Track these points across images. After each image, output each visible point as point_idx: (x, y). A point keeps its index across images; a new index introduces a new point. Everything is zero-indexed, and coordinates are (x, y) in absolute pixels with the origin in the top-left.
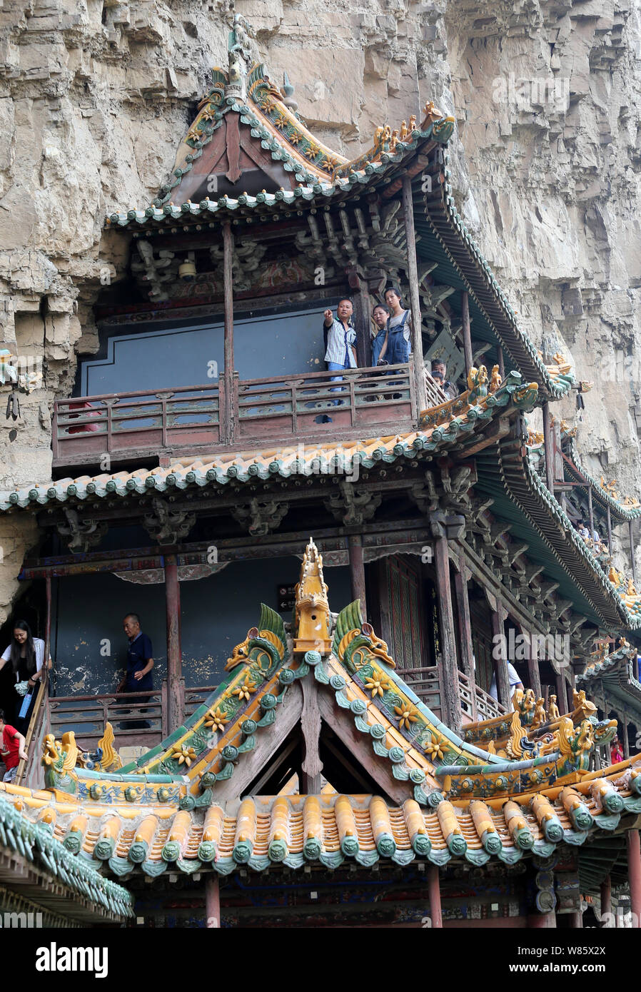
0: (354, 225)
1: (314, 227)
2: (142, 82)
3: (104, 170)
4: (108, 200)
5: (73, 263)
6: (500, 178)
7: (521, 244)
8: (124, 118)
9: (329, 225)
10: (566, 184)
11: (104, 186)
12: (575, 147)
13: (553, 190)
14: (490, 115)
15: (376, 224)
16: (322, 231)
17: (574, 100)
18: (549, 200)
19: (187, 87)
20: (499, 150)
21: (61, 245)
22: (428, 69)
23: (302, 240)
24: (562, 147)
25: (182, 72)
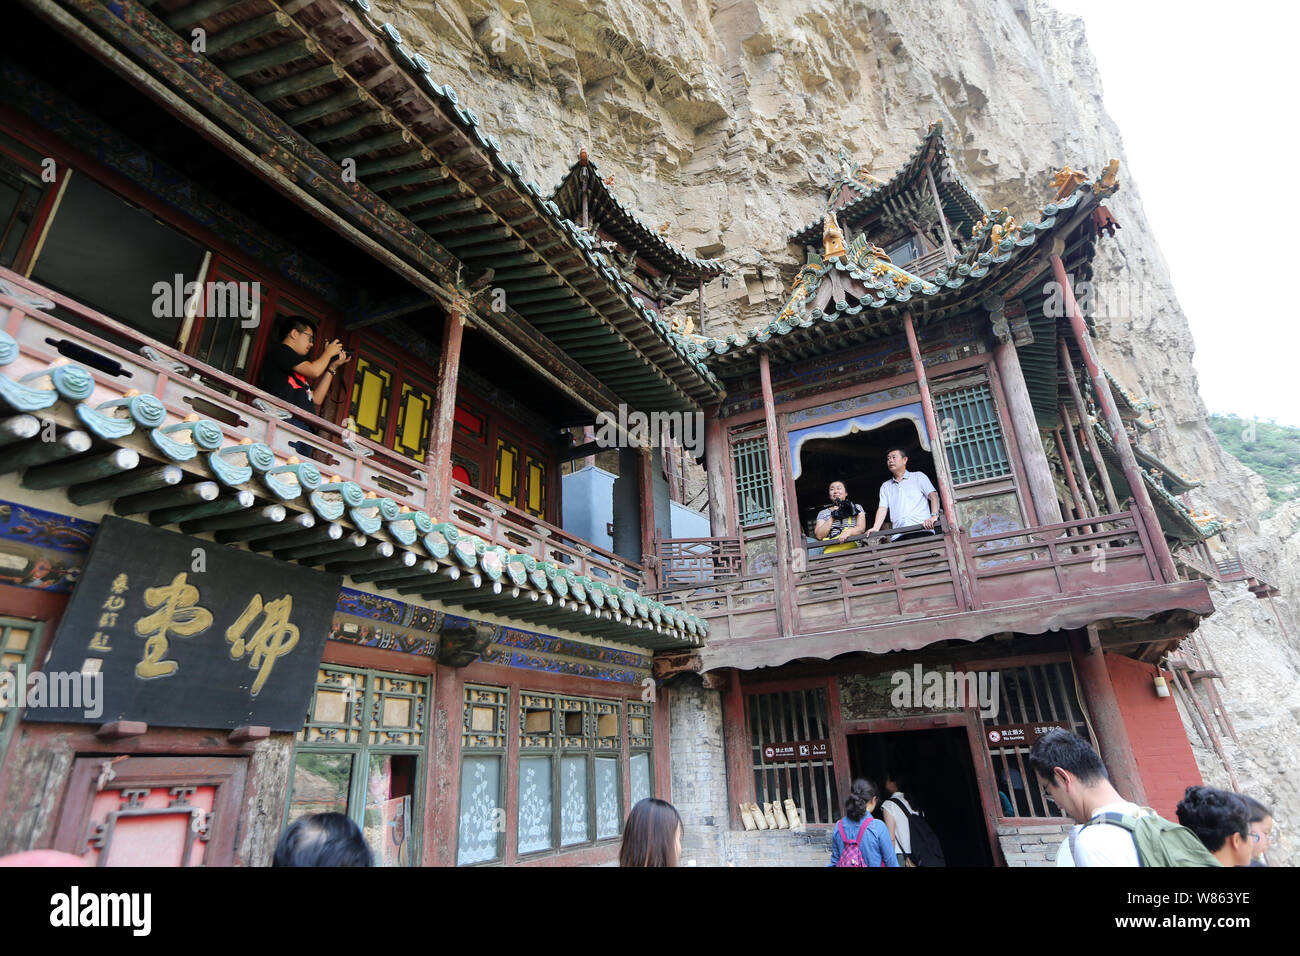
0: (907, 202)
1: (887, 209)
2: (796, 180)
4: (787, 229)
5: (773, 256)
8: (791, 198)
9: (894, 205)
15: (917, 195)
16: (892, 210)
19: (821, 182)
21: (764, 246)
23: (883, 219)
25: (818, 175)
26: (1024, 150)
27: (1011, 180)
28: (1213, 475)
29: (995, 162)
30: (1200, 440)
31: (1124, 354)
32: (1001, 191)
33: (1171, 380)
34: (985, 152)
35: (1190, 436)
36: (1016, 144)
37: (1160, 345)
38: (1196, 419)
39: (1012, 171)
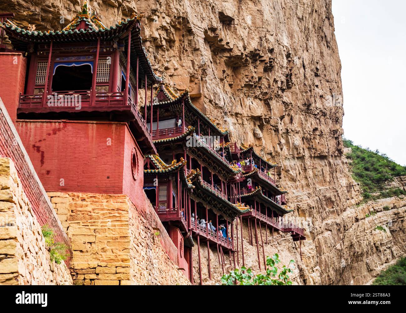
0: (177, 107)
1: (171, 107)
3: (141, 99)
4: (141, 103)
6: (242, 95)
7: (247, 109)
10: (259, 96)
11: (141, 101)
12: (261, 88)
13: (256, 97)
14: (239, 82)
17: (260, 79)
18: (255, 99)
20: (241, 90)
22: (204, 79)
23: (170, 109)
24: (258, 88)
26: (246, 42)
27: (237, 55)
28: (328, 183)
29: (232, 47)
30: (326, 165)
31: (275, 131)
32: (232, 59)
33: (318, 133)
34: (228, 43)
35: (323, 163)
36: (243, 39)
37: (316, 115)
38: (327, 154)
39: (237, 51)
